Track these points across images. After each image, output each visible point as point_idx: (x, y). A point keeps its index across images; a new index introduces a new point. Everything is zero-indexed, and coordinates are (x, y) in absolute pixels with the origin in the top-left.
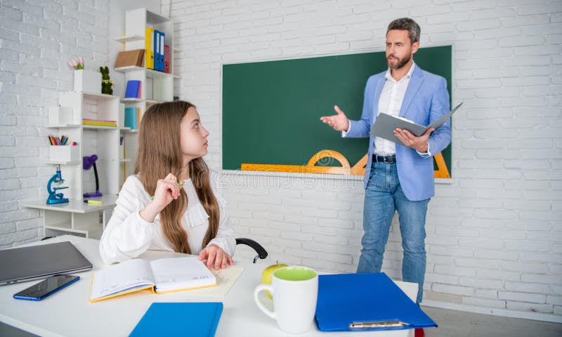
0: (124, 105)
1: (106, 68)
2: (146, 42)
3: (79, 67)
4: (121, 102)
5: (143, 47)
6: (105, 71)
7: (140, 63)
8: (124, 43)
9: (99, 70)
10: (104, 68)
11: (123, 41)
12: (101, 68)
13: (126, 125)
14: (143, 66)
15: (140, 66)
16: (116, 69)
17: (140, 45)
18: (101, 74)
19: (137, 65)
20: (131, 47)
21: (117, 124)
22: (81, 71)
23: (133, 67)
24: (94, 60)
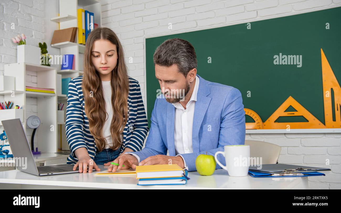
0: (60, 75)
1: (45, 44)
2: (78, 22)
3: (21, 43)
4: (58, 73)
5: (76, 26)
6: (43, 47)
7: (73, 39)
8: (59, 23)
9: (38, 45)
10: (43, 44)
11: (58, 21)
12: (40, 44)
13: (63, 93)
14: (76, 42)
15: (74, 42)
16: (52, 45)
17: (73, 24)
18: (40, 48)
19: (71, 41)
20: (65, 25)
21: (55, 91)
22: (23, 46)
23: (67, 42)
24: (34, 37)
